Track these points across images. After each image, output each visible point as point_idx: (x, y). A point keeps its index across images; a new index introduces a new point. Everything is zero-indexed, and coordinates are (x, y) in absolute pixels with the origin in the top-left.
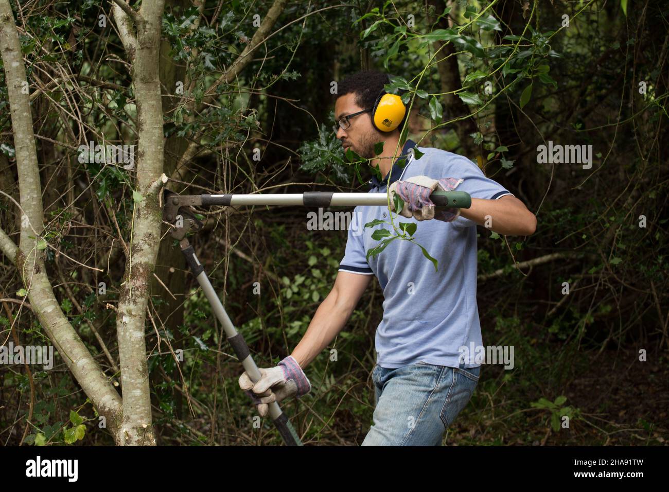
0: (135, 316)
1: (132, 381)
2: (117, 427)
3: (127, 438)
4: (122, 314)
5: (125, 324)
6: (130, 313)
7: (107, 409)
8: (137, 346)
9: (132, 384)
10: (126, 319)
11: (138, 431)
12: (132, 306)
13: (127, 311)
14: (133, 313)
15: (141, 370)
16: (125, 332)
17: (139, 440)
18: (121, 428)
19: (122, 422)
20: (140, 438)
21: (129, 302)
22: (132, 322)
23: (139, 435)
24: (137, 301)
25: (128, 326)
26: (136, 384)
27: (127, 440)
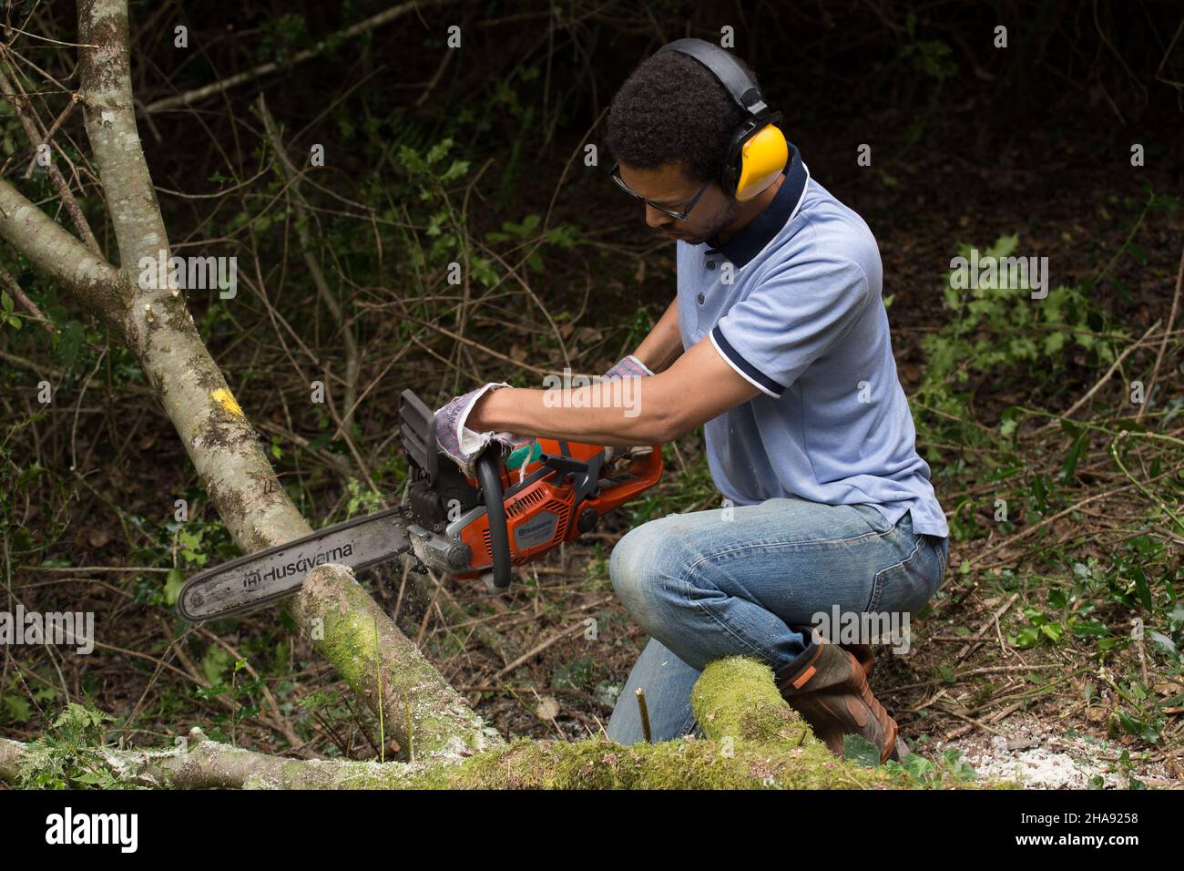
0: (122, 108)
1: (140, 220)
2: (123, 307)
3: (151, 320)
4: (100, 109)
5: (108, 124)
6: (112, 104)
7: (93, 282)
8: (137, 158)
9: (140, 225)
10: (107, 116)
11: (165, 305)
12: (113, 92)
13: (107, 102)
14: (119, 103)
15: (150, 198)
16: (111, 137)
17: (170, 320)
18: (132, 307)
19: (132, 297)
20: (172, 315)
21: (106, 86)
22: (120, 119)
23: (169, 311)
24: (120, 81)
25: (116, 127)
26: (148, 224)
27: (151, 324)
